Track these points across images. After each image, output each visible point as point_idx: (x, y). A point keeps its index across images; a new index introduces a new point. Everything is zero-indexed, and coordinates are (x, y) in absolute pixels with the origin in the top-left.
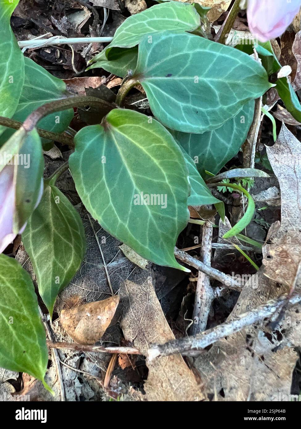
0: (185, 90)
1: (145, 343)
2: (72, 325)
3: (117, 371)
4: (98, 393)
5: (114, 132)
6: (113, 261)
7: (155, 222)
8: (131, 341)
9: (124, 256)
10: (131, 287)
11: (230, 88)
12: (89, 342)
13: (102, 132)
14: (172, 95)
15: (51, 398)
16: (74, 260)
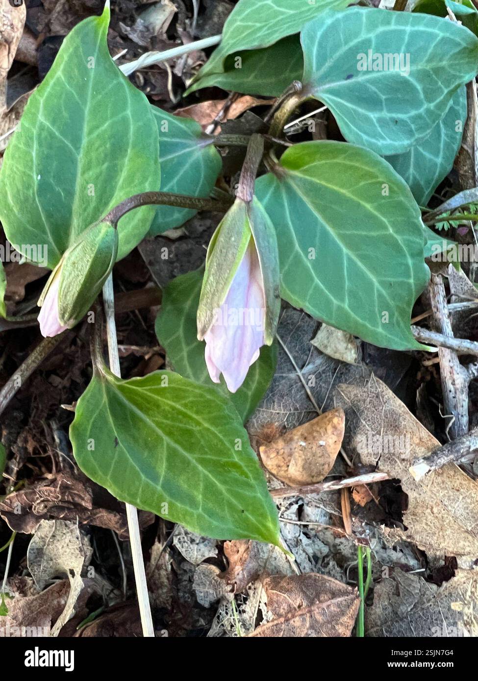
0: (375, 93)
1: (396, 462)
2: (282, 464)
3: (356, 510)
4: (335, 546)
5: (294, 178)
6: (308, 364)
7: (384, 292)
8: (375, 464)
9: (320, 353)
10: (350, 392)
11: (434, 76)
12: (314, 480)
13: (276, 182)
14: (359, 105)
15: (275, 568)
16: (261, 374)
